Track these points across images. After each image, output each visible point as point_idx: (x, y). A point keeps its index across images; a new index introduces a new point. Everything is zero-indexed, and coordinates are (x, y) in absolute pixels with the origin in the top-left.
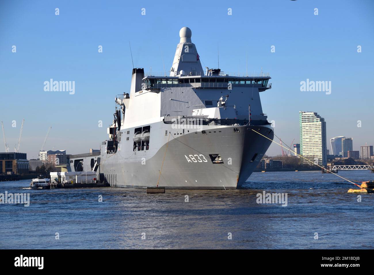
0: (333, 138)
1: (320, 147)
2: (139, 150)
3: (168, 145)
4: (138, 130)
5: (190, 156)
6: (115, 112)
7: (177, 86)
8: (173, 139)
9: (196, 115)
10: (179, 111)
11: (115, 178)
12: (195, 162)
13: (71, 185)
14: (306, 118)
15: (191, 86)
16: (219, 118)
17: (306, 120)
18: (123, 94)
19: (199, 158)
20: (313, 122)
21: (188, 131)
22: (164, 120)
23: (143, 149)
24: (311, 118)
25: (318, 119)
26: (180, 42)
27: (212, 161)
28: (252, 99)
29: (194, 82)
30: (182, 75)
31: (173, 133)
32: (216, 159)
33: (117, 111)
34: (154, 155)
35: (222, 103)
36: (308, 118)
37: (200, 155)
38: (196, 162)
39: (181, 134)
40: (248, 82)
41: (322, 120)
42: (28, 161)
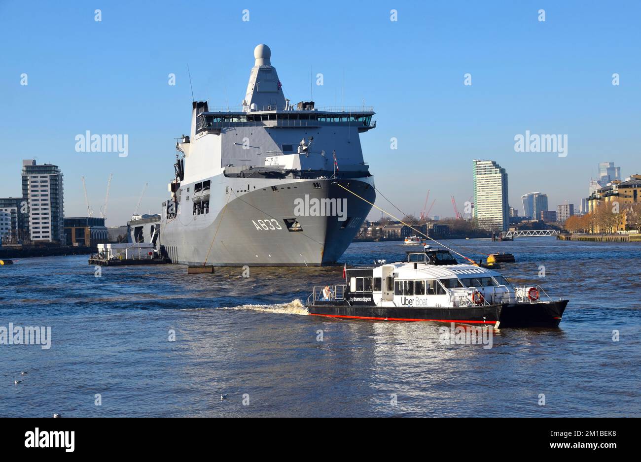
0: (526, 195)
1: (500, 207)
2: (199, 214)
3: (229, 207)
4: (198, 187)
5: (259, 221)
6: (176, 162)
7: (244, 125)
8: (235, 198)
9: (269, 165)
10: (246, 159)
11: (176, 252)
12: (266, 229)
13: (117, 261)
14: (481, 169)
15: (264, 125)
16: (299, 168)
17: (481, 172)
18: (182, 136)
19: (271, 224)
20: (491, 174)
21: (255, 187)
22: (224, 172)
23: (202, 213)
24: (488, 169)
25: (497, 169)
26: (255, 65)
27: (288, 227)
28: (349, 142)
29: (267, 119)
30: (252, 110)
31: (235, 189)
32: (294, 225)
33: (179, 161)
34: (214, 220)
35: (304, 148)
36: (484, 169)
37: (272, 220)
38: (268, 229)
39: (245, 191)
40: (345, 119)
41: (502, 171)
42: (106, 229)
